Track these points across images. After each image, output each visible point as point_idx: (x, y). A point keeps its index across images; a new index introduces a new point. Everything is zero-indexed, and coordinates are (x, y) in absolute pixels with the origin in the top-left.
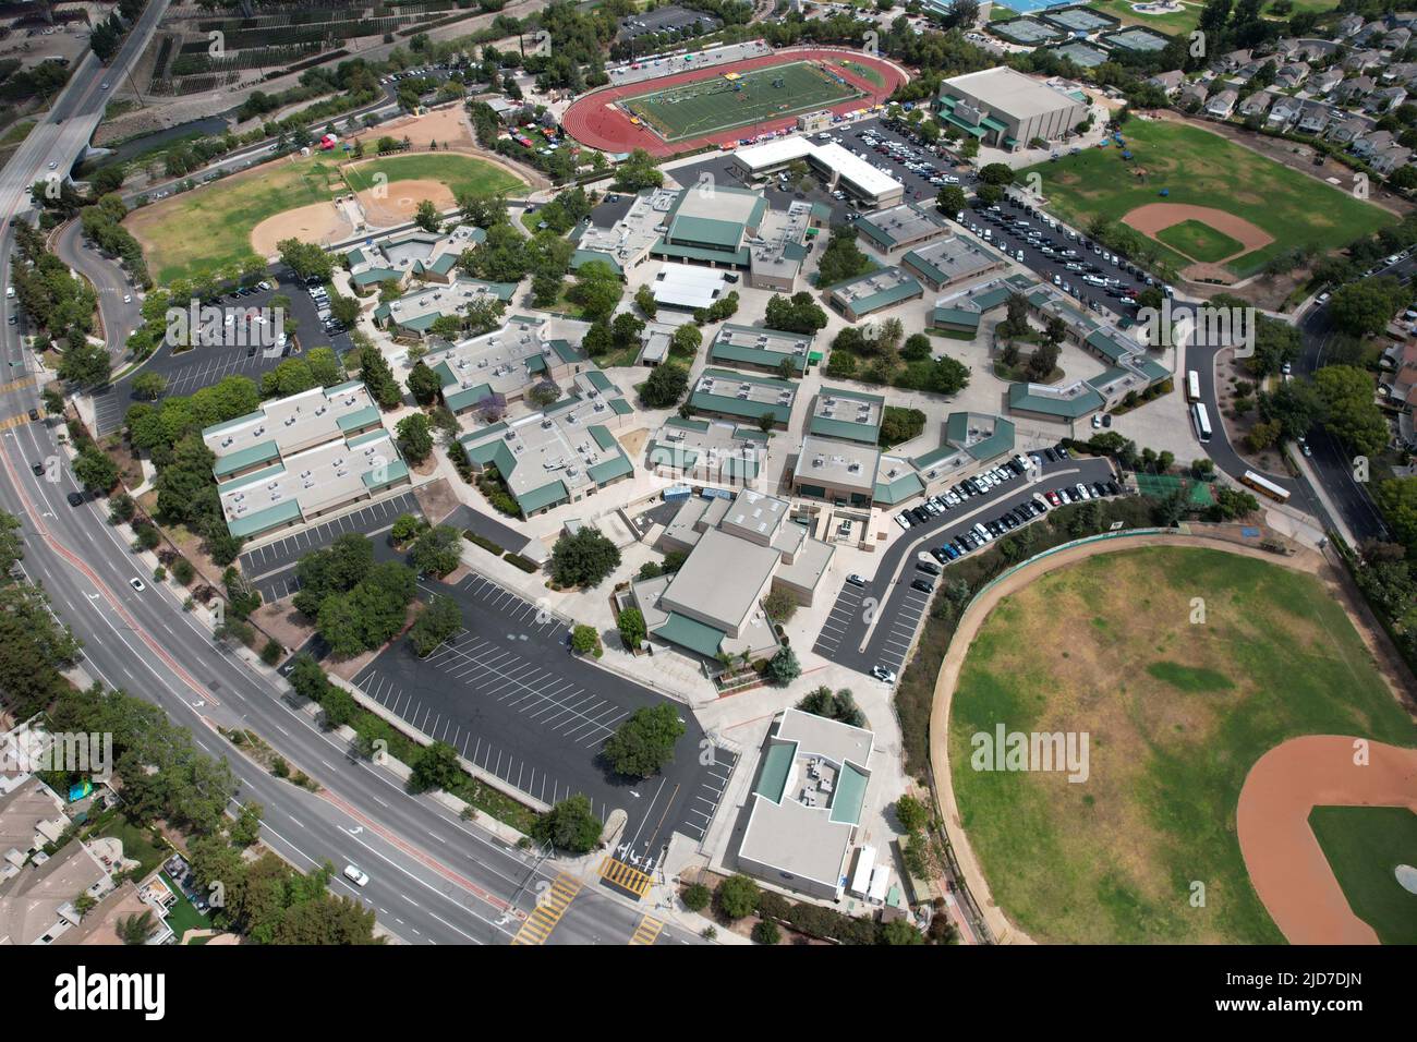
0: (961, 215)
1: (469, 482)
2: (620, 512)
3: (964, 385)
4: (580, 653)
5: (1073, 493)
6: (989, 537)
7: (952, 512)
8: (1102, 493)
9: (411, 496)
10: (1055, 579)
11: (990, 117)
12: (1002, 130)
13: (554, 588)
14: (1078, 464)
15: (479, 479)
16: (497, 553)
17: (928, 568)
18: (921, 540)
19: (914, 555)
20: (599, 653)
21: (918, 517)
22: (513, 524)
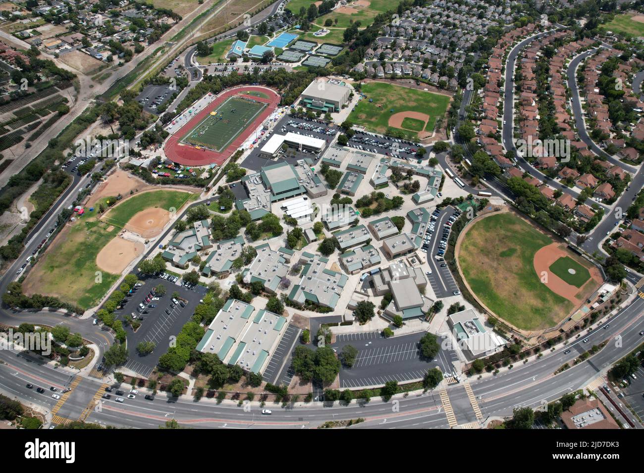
0: (348, 143)
1: (303, 310)
2: (356, 292)
3: (403, 202)
4: (389, 337)
5: (452, 220)
6: (445, 243)
7: (432, 241)
8: (457, 216)
9: (291, 325)
10: (464, 245)
11: (326, 103)
12: (333, 106)
13: (363, 324)
14: (445, 211)
15: (305, 307)
16: (337, 325)
17: (441, 260)
18: (432, 253)
19: (434, 259)
20: (393, 333)
21: (425, 247)
22: (330, 314)
